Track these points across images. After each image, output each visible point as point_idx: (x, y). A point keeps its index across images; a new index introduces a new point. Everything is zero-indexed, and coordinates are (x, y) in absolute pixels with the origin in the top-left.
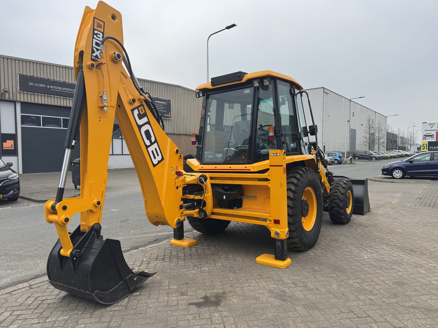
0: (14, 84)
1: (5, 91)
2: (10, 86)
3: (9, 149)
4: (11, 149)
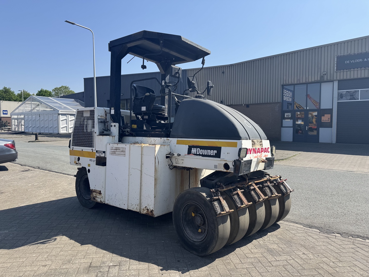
0: (332, 65)
1: (324, 74)
2: (329, 69)
3: (326, 121)
4: (328, 121)
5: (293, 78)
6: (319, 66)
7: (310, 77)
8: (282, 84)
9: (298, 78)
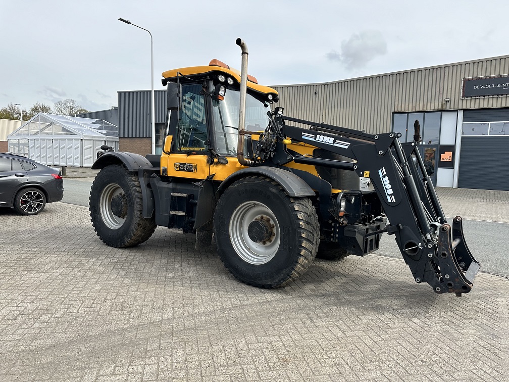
0: (457, 91)
1: (446, 101)
2: (453, 95)
3: (447, 160)
4: (449, 161)
5: (407, 104)
6: (441, 90)
7: (429, 104)
8: (393, 111)
9: (414, 105)
